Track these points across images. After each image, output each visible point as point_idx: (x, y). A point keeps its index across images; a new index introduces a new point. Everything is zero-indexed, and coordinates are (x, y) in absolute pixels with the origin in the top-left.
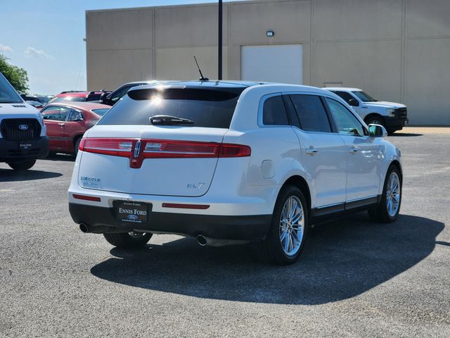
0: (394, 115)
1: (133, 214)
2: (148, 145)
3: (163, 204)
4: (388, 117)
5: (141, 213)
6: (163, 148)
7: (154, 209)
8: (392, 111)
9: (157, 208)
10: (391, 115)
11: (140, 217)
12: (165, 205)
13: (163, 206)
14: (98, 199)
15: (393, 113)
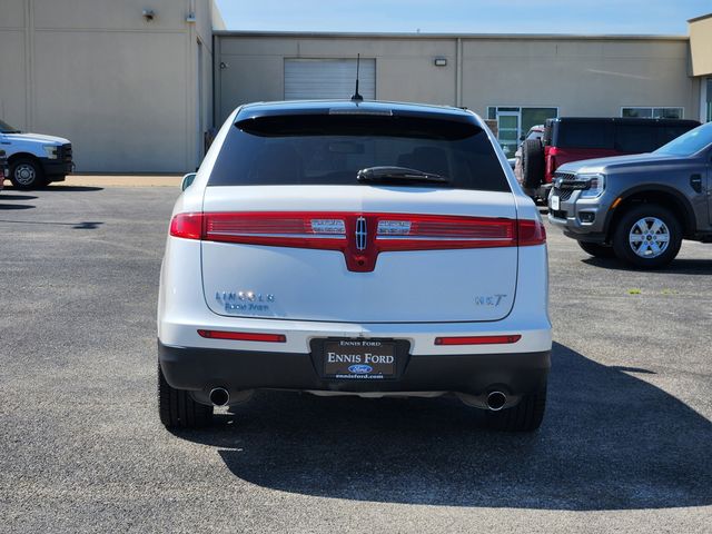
0: (55, 157)
1: (362, 362)
2: (382, 225)
3: (437, 339)
4: (47, 158)
5: (381, 359)
6: (414, 231)
7: (416, 351)
8: (52, 149)
9: (423, 345)
10: (51, 156)
11: (376, 367)
12: (440, 341)
13: (436, 343)
14: (280, 338)
15: (54, 153)
